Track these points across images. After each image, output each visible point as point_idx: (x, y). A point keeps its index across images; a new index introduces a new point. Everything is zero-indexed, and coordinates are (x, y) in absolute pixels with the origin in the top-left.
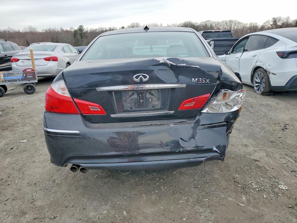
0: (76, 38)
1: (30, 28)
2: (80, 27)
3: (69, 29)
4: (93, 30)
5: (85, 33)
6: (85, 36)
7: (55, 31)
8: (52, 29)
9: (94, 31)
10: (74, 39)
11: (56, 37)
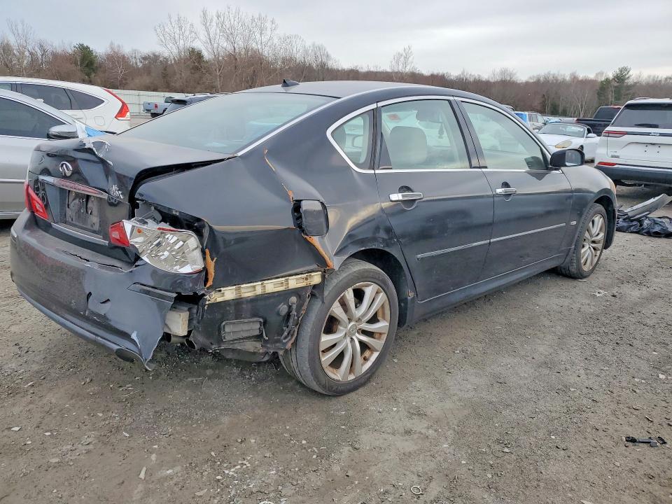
0: (603, 98)
1: (503, 72)
2: (621, 71)
3: (592, 76)
4: (659, 79)
5: (629, 87)
6: (629, 94)
7: (557, 80)
8: (554, 75)
9: (660, 81)
10: (597, 99)
11: (556, 93)
